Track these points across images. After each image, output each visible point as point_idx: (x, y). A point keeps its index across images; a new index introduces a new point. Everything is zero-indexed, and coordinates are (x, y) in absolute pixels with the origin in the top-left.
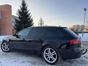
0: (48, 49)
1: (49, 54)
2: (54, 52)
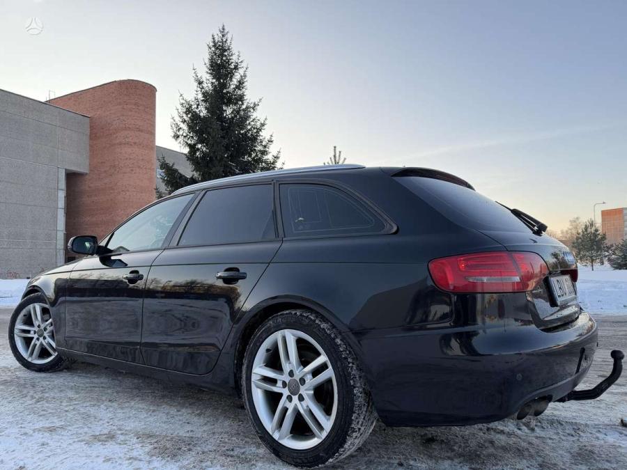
0: (278, 336)
1: (286, 378)
2: (322, 359)
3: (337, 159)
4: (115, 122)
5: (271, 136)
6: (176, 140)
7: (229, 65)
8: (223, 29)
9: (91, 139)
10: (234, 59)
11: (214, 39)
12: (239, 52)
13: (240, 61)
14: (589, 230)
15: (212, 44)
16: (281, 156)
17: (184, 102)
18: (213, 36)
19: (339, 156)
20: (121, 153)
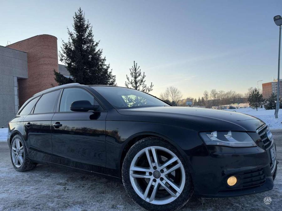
3: (136, 67)
4: (39, 54)
5: (105, 57)
6: (62, 61)
7: (84, 26)
8: (80, 10)
9: (28, 62)
10: (86, 23)
11: (76, 14)
12: (88, 20)
13: (89, 24)
14: (255, 93)
15: (75, 17)
16: (110, 66)
17: (64, 44)
18: (76, 13)
19: (136, 65)
20: (42, 68)
